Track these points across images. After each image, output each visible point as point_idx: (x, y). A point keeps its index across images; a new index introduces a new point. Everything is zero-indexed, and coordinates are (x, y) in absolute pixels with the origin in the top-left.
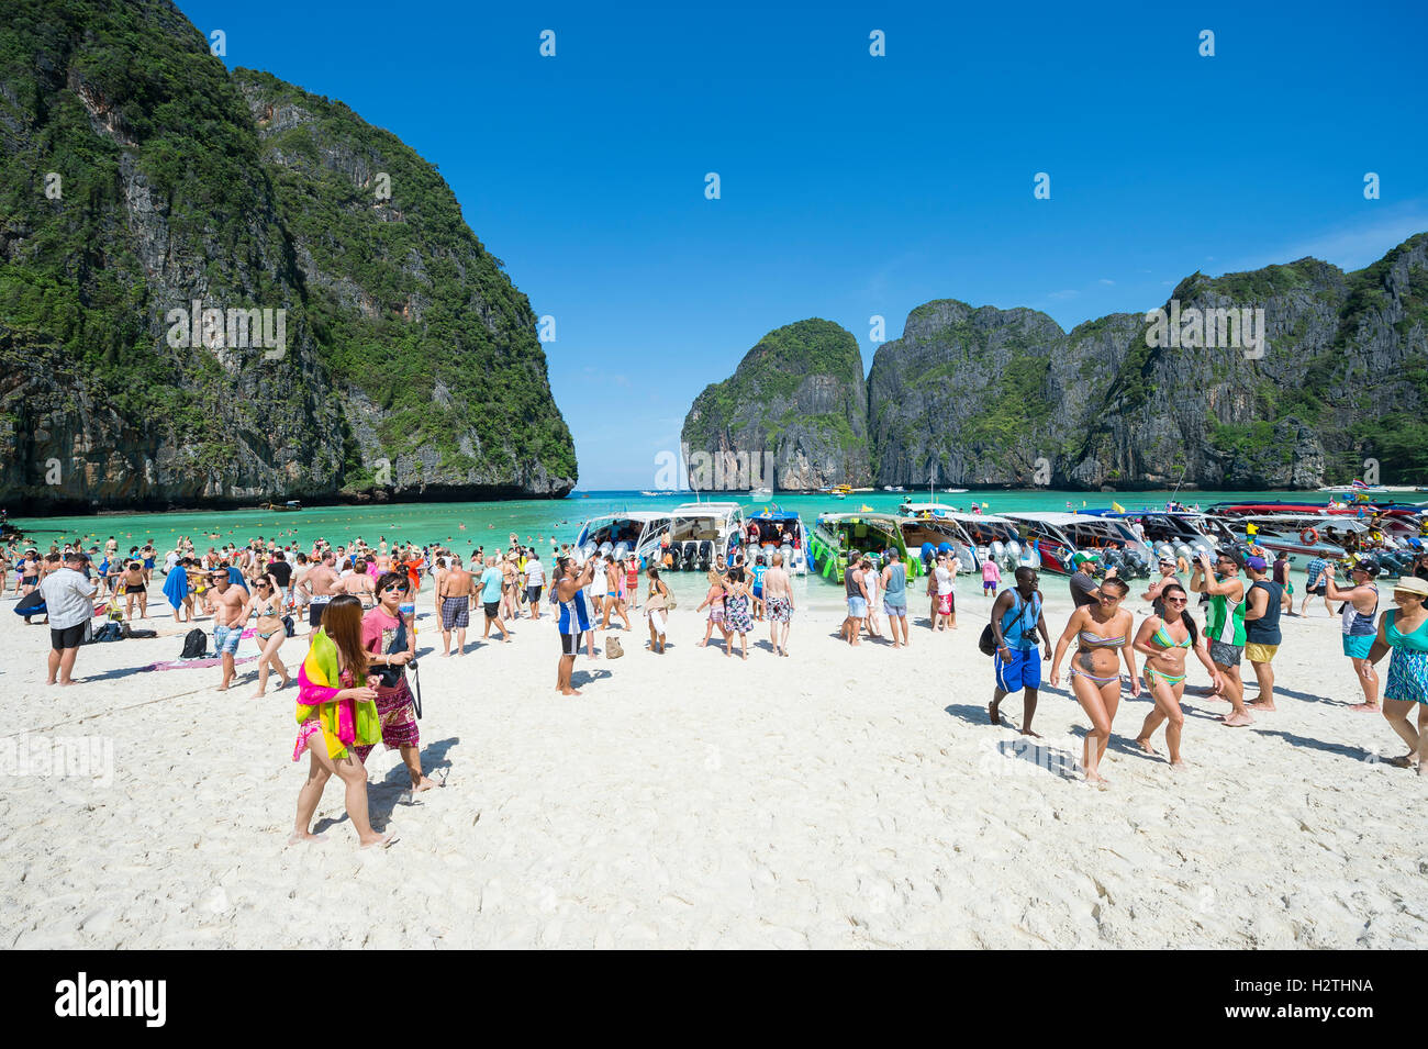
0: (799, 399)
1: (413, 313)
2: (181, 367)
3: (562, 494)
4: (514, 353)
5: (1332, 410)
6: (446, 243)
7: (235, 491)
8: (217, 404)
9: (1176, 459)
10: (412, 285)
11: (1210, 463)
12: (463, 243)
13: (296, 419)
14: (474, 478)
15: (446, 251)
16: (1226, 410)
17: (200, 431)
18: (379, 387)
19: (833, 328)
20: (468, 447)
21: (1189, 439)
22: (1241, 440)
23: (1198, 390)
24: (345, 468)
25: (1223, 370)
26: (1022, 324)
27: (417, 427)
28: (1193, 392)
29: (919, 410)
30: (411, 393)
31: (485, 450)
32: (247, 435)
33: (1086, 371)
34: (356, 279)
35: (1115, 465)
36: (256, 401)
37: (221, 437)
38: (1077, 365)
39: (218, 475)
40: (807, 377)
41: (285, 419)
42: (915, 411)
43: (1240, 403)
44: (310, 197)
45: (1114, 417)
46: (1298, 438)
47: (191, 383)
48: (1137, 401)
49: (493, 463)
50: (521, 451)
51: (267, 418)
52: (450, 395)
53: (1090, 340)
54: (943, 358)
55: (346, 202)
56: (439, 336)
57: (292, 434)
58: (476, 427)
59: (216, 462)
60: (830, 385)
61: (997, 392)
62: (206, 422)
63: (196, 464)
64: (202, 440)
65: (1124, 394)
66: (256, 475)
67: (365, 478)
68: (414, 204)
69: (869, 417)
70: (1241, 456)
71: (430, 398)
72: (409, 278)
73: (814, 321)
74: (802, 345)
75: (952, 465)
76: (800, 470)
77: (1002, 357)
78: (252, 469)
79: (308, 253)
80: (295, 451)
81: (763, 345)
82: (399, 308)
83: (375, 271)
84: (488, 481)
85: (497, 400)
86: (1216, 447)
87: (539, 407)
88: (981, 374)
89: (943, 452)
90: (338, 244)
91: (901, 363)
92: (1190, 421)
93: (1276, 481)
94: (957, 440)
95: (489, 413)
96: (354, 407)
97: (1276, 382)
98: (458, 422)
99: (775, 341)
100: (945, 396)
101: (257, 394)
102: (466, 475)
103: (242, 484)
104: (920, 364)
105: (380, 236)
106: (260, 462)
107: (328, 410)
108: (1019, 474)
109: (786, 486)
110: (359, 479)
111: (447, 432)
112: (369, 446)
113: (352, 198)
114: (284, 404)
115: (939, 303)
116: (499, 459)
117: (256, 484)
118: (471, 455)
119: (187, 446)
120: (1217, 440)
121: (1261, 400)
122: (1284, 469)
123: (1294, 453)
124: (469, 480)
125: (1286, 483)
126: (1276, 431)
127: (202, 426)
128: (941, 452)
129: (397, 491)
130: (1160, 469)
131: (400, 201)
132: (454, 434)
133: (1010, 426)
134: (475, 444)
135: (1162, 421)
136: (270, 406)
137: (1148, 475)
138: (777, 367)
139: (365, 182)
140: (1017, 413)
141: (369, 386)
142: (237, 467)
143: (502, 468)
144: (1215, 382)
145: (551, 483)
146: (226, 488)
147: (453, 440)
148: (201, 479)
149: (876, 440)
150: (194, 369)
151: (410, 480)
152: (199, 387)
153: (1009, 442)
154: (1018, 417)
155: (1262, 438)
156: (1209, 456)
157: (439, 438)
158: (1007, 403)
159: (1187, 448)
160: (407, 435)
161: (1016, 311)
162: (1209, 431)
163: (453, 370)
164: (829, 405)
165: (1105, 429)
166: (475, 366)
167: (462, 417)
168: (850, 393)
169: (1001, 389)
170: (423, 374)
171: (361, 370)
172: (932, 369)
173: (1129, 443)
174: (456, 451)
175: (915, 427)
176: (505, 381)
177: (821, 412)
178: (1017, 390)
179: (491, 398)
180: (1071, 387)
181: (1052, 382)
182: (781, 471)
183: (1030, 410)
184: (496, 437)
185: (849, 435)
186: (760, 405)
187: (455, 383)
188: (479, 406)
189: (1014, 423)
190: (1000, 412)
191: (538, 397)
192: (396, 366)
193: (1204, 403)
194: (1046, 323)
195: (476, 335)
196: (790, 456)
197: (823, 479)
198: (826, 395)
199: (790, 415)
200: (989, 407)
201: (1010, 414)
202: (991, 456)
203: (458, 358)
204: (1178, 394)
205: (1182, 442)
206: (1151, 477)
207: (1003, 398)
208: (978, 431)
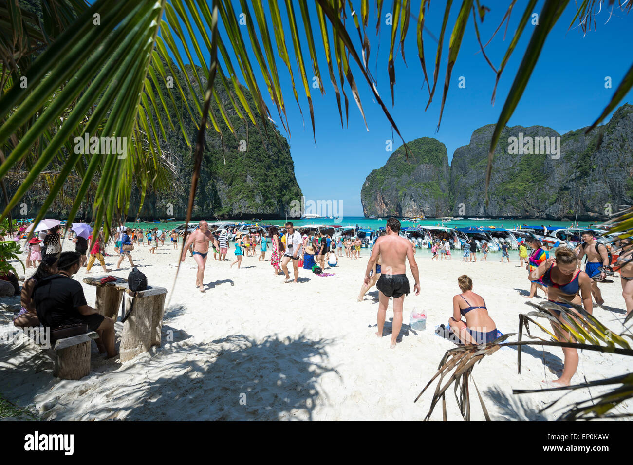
0: (415, 175)
4: (279, 162)
14: (260, 211)
17: (167, 195)
18: (227, 178)
19: (433, 141)
20: (258, 200)
21: (615, 193)
23: (621, 168)
24: (214, 207)
26: (537, 134)
27: (240, 192)
28: (619, 169)
29: (474, 180)
30: (239, 180)
31: (264, 202)
32: (181, 196)
40: (419, 165)
42: (472, 180)
48: (585, 174)
49: (267, 204)
50: (279, 201)
51: (187, 190)
52: (252, 180)
56: (250, 157)
58: (261, 192)
60: (430, 168)
61: (517, 170)
67: (221, 211)
69: (449, 183)
71: (245, 181)
72: (240, 136)
73: (424, 138)
75: (490, 206)
76: (412, 208)
80: (197, 201)
81: (399, 151)
82: (236, 148)
83: (228, 135)
84: (265, 212)
85: (271, 181)
87: (290, 183)
91: (468, 156)
94: (493, 194)
95: (266, 186)
96: (219, 185)
98: (255, 190)
102: (257, 210)
104: (478, 157)
106: (185, 205)
107: (208, 187)
108: (527, 211)
109: (406, 215)
110: (219, 211)
111: (251, 196)
112: (223, 199)
116: (270, 204)
118: (259, 202)
124: (258, 212)
128: (485, 200)
129: (232, 216)
132: (254, 194)
133: (523, 187)
134: (261, 198)
138: (405, 161)
139: (226, 101)
140: (527, 181)
143: (271, 207)
149: (453, 194)
153: (522, 195)
154: (527, 183)
157: (248, 196)
158: (522, 175)
160: (237, 195)
163: (254, 170)
164: (430, 178)
165: (566, 189)
166: (263, 168)
167: (257, 189)
168: (441, 172)
169: (519, 168)
170: (243, 172)
171: (221, 172)
172: (484, 159)
173: (579, 196)
174: (254, 201)
175: (472, 188)
176: (274, 173)
177: (426, 181)
178: (528, 168)
179: (268, 180)
180: (559, 167)
181: (548, 164)
182: (404, 209)
183: (534, 178)
184: (269, 196)
185: (440, 192)
186: (396, 178)
187: (254, 175)
188: (263, 184)
189: (525, 185)
190: (518, 180)
191: (289, 179)
192: (233, 169)
193: (625, 174)
194: (550, 132)
195: (264, 156)
197: (424, 212)
198: (428, 173)
200: (512, 177)
201: (523, 181)
202: (511, 202)
203: (256, 165)
204: (609, 170)
205: (611, 195)
206: (592, 214)
207: (520, 173)
208: (505, 190)
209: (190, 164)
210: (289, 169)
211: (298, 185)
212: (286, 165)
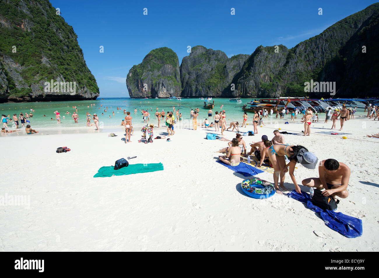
0: (162, 71)
1: (26, 28)
3: (95, 98)
5: (283, 80)
9: (254, 91)
11: (260, 91)
16: (264, 79)
18: (17, 56)
19: (170, 51)
22: (266, 86)
23: (259, 74)
24: (9, 88)
25: (264, 70)
26: (219, 55)
27: (38, 73)
30: (33, 60)
33: (234, 68)
35: (241, 92)
38: (232, 67)
40: (164, 65)
42: (194, 76)
43: (266, 78)
48: (247, 76)
50: (80, 83)
53: (235, 60)
54: (200, 62)
56: (40, 38)
58: (62, 74)
60: (170, 68)
65: (244, 75)
69: (181, 77)
70: (266, 90)
71: (41, 62)
73: (165, 48)
74: (162, 55)
75: (202, 91)
76: (164, 92)
77: (215, 63)
81: (150, 54)
85: (68, 65)
86: (261, 88)
88: (209, 67)
89: (200, 88)
91: (189, 63)
92: (257, 82)
93: (272, 96)
94: (204, 85)
97: (273, 74)
98: (55, 72)
99: (154, 53)
100: (201, 73)
104: (194, 63)
108: (218, 94)
109: (160, 96)
115: (198, 46)
120: (262, 86)
121: (270, 78)
122: (274, 93)
123: (276, 90)
124: (63, 93)
125: (274, 96)
126: (273, 85)
129: (33, 97)
130: (250, 93)
133: (216, 82)
134: (63, 80)
135: (252, 81)
138: (155, 61)
140: (218, 78)
141: (13, 56)
144: (263, 72)
145: (91, 95)
147: (54, 79)
149: (183, 84)
151: (38, 93)
153: (216, 85)
154: (218, 79)
155: (270, 86)
159: (256, 88)
160: (34, 76)
162: (260, 84)
163: (49, 52)
164: (170, 73)
169: (214, 72)
172: (197, 65)
175: (193, 81)
177: (168, 76)
178: (218, 72)
180: (230, 72)
181: (226, 71)
183: (221, 77)
184: (70, 79)
186: (150, 72)
187: (51, 57)
190: (214, 78)
193: (260, 77)
194: (224, 55)
195: (55, 39)
196: (161, 88)
197: (170, 94)
198: (169, 70)
199: (159, 76)
200: (212, 76)
201: (216, 78)
202: (212, 89)
203: (50, 48)
204: (255, 75)
205: (255, 86)
206: (248, 95)
207: (215, 74)
208: (209, 82)
212: (76, 52)
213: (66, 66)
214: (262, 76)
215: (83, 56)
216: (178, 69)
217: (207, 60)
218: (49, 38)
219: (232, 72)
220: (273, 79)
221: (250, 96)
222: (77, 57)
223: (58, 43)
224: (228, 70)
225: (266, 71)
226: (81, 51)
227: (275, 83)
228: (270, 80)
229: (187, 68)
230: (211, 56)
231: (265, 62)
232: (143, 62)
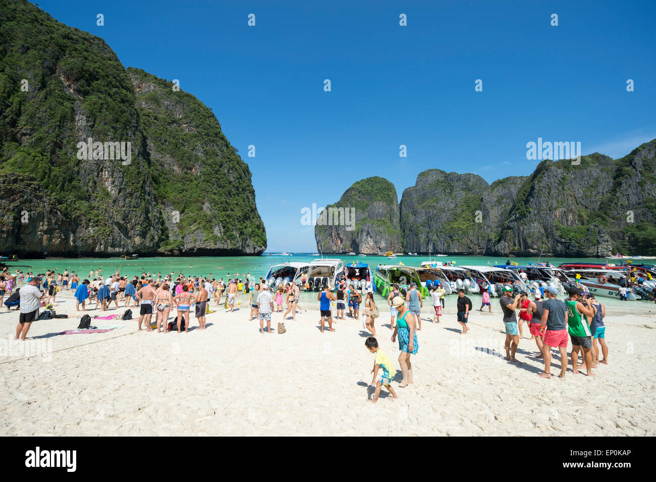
0: (369, 212)
1: (196, 171)
2: (91, 193)
3: (259, 254)
4: (241, 190)
5: (613, 221)
6: (213, 141)
7: (110, 249)
8: (106, 210)
9: (543, 243)
10: (197, 159)
11: (559, 244)
12: (220, 142)
13: (140, 217)
14: (220, 246)
15: (213, 145)
16: (564, 220)
17: (97, 222)
18: (179, 203)
19: (384, 181)
20: (217, 231)
21: (548, 233)
22: (572, 234)
23: (550, 211)
24: (160, 240)
25: (562, 202)
26: (469, 180)
27: (195, 222)
28: (548, 212)
30: (194, 207)
31: (225, 233)
32: (118, 224)
33: (499, 202)
34: (172, 156)
35: (515, 245)
36: (123, 209)
37: (106, 225)
38: (495, 199)
39: (103, 242)
40: (372, 203)
41: (136, 217)
42: (422, 218)
43: (570, 217)
44: (155, 121)
45: (513, 223)
46: (599, 233)
47: (95, 200)
48: (523, 216)
49: (228, 238)
50: (242, 233)
51: (127, 216)
52: (211, 208)
53: (500, 188)
54: (434, 195)
55: (171, 123)
56: (208, 181)
57: (138, 224)
58: (222, 222)
59: (102, 235)
60: (383, 206)
61: (459, 211)
62: (100, 217)
63: (93, 236)
64: (97, 226)
65: (517, 212)
66: (120, 242)
67: (170, 245)
68: (200, 125)
69: (400, 221)
70: (573, 241)
71: (201, 209)
72: (196, 156)
73: (376, 178)
74: (370, 188)
75: (439, 244)
76: (369, 244)
77: (461, 195)
78: (118, 240)
79: (152, 144)
80: (139, 232)
81: (353, 188)
82: (191, 169)
83: (181, 153)
84: (225, 247)
85: (232, 210)
86: (561, 237)
87: (251, 214)
88: (451, 202)
89: (435, 237)
90: (166, 141)
91: (415, 196)
92: (548, 225)
93: (590, 253)
94: (441, 232)
95: (228, 216)
96: (167, 212)
97: (586, 208)
98: (214, 220)
99: (358, 186)
100: (435, 212)
101: (124, 205)
102: (216, 244)
103: (113, 246)
104: (424, 198)
105: (185, 138)
106: (123, 236)
107: (155, 213)
108: (470, 248)
109: (363, 252)
110: (167, 245)
111: (208, 224)
112: (172, 230)
113: (174, 122)
114: (136, 210)
115: (431, 170)
116: (231, 237)
117: (120, 246)
118: (219, 235)
119: (90, 228)
120: (561, 234)
121: (580, 216)
122: (593, 248)
123: (597, 240)
124: (217, 247)
125: (595, 254)
126: (588, 230)
127: (98, 219)
128: (434, 238)
129: (184, 251)
130: (535, 247)
131: (194, 123)
132: (212, 226)
133: (465, 226)
134: (221, 230)
135: (535, 225)
136: (130, 211)
137: (530, 250)
138: (359, 198)
139: (180, 115)
140: (469, 220)
141: (174, 203)
142: (112, 238)
143: (233, 241)
144: (558, 207)
145: (255, 248)
146: (106, 248)
147: (211, 228)
148: (95, 243)
149: (404, 232)
150: (97, 194)
151: (190, 246)
152: (98, 202)
153: (465, 233)
154: (469, 222)
155: (582, 233)
156: (558, 241)
157: (204, 227)
158: (464, 215)
159: (547, 237)
160: (190, 225)
161: (466, 175)
162: (557, 229)
163: (213, 196)
164: (382, 215)
165: (509, 228)
166: (223, 195)
167: (215, 218)
168: (392, 210)
169: (461, 209)
170: (199, 198)
171: (172, 196)
172: (429, 200)
173: (520, 235)
174: (212, 233)
175: (422, 226)
176: (236, 202)
177: (379, 218)
178: (468, 209)
179: (229, 209)
180: (492, 209)
181: (484, 207)
182: (360, 245)
184: (231, 227)
185: (392, 229)
187: (214, 202)
188: (224, 213)
189: (467, 225)
190: (461, 220)
191: (250, 209)
192: (187, 194)
193: (553, 216)
194: (480, 180)
195: (224, 181)
196: (364, 237)
197: (380, 249)
198: (381, 210)
199: (364, 219)
200: (456, 216)
201: (465, 221)
202: (457, 240)
203: (216, 191)
204: (541, 213)
205: (545, 234)
206: (532, 251)
207: (462, 213)
208: (451, 228)
209: (133, 183)
210: (251, 198)
211: (259, 217)
212: (247, 193)
213: (229, 212)
214: (558, 214)
215: (254, 198)
216: (396, 208)
217: (448, 191)
218: (218, 181)
219: (496, 209)
220: (588, 219)
221: (537, 254)
222: (246, 200)
223: (226, 185)
224: (488, 205)
225: (565, 205)
226: (253, 192)
227: (592, 227)
228: (579, 221)
229: (411, 205)
230: (455, 184)
231: (560, 188)
232: (341, 199)
